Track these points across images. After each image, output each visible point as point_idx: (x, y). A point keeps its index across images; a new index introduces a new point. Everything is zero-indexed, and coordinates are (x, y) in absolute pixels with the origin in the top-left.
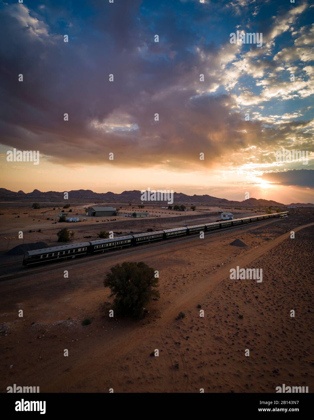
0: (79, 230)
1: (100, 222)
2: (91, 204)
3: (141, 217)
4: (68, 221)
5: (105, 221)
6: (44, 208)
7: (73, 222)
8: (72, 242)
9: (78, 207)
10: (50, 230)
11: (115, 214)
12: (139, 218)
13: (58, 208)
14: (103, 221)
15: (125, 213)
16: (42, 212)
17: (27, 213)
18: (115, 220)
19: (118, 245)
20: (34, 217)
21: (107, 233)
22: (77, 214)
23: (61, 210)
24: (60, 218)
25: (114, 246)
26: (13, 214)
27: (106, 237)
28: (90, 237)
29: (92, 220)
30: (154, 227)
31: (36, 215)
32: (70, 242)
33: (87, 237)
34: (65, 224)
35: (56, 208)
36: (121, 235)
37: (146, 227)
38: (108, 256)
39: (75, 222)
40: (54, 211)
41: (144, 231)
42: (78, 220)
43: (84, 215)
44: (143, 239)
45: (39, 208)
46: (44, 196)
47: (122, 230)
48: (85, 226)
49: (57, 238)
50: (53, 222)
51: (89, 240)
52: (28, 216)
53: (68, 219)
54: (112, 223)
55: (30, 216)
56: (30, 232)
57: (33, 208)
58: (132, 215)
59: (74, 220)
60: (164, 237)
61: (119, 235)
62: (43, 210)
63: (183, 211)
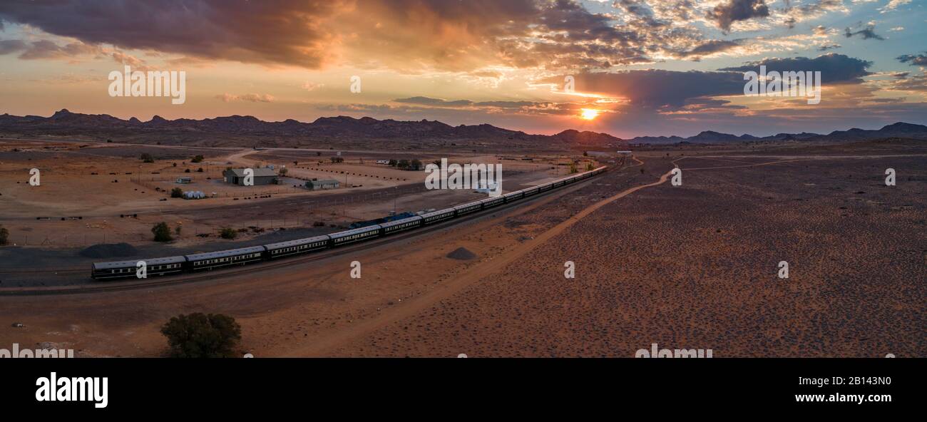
0: (197, 217)
1: (241, 201)
2: (246, 149)
3: (322, 188)
4: (185, 197)
5: (249, 198)
6: (161, 161)
7: (194, 198)
8: (175, 243)
9: (218, 158)
10: (151, 214)
11: (274, 181)
12: (318, 190)
13: (181, 161)
14: (246, 198)
15: (296, 178)
16: (152, 170)
17: (131, 171)
18: (270, 196)
19: (236, 261)
20: (138, 182)
21: (234, 232)
22: (209, 178)
23: (186, 168)
24: (173, 190)
25: (229, 262)
26: (111, 174)
27: (231, 238)
28: (207, 236)
29: (227, 196)
30: (331, 216)
31: (143, 177)
32: (172, 243)
33: (202, 236)
34: (179, 203)
35: (179, 162)
36: (261, 234)
37: (319, 215)
38: (216, 277)
39: (196, 198)
40: (173, 169)
41: (308, 226)
42: (202, 195)
43: (220, 181)
44: (286, 250)
45: (152, 162)
46: (170, 128)
47: (266, 224)
48: (210, 209)
49: (153, 235)
50: (162, 196)
51: (202, 241)
52: (129, 180)
53: (186, 193)
54: (260, 204)
55: (132, 181)
56: (122, 216)
57: (143, 160)
58: (306, 185)
59: (195, 196)
60: (331, 244)
61: (257, 235)
62: (158, 165)
63: (417, 169)
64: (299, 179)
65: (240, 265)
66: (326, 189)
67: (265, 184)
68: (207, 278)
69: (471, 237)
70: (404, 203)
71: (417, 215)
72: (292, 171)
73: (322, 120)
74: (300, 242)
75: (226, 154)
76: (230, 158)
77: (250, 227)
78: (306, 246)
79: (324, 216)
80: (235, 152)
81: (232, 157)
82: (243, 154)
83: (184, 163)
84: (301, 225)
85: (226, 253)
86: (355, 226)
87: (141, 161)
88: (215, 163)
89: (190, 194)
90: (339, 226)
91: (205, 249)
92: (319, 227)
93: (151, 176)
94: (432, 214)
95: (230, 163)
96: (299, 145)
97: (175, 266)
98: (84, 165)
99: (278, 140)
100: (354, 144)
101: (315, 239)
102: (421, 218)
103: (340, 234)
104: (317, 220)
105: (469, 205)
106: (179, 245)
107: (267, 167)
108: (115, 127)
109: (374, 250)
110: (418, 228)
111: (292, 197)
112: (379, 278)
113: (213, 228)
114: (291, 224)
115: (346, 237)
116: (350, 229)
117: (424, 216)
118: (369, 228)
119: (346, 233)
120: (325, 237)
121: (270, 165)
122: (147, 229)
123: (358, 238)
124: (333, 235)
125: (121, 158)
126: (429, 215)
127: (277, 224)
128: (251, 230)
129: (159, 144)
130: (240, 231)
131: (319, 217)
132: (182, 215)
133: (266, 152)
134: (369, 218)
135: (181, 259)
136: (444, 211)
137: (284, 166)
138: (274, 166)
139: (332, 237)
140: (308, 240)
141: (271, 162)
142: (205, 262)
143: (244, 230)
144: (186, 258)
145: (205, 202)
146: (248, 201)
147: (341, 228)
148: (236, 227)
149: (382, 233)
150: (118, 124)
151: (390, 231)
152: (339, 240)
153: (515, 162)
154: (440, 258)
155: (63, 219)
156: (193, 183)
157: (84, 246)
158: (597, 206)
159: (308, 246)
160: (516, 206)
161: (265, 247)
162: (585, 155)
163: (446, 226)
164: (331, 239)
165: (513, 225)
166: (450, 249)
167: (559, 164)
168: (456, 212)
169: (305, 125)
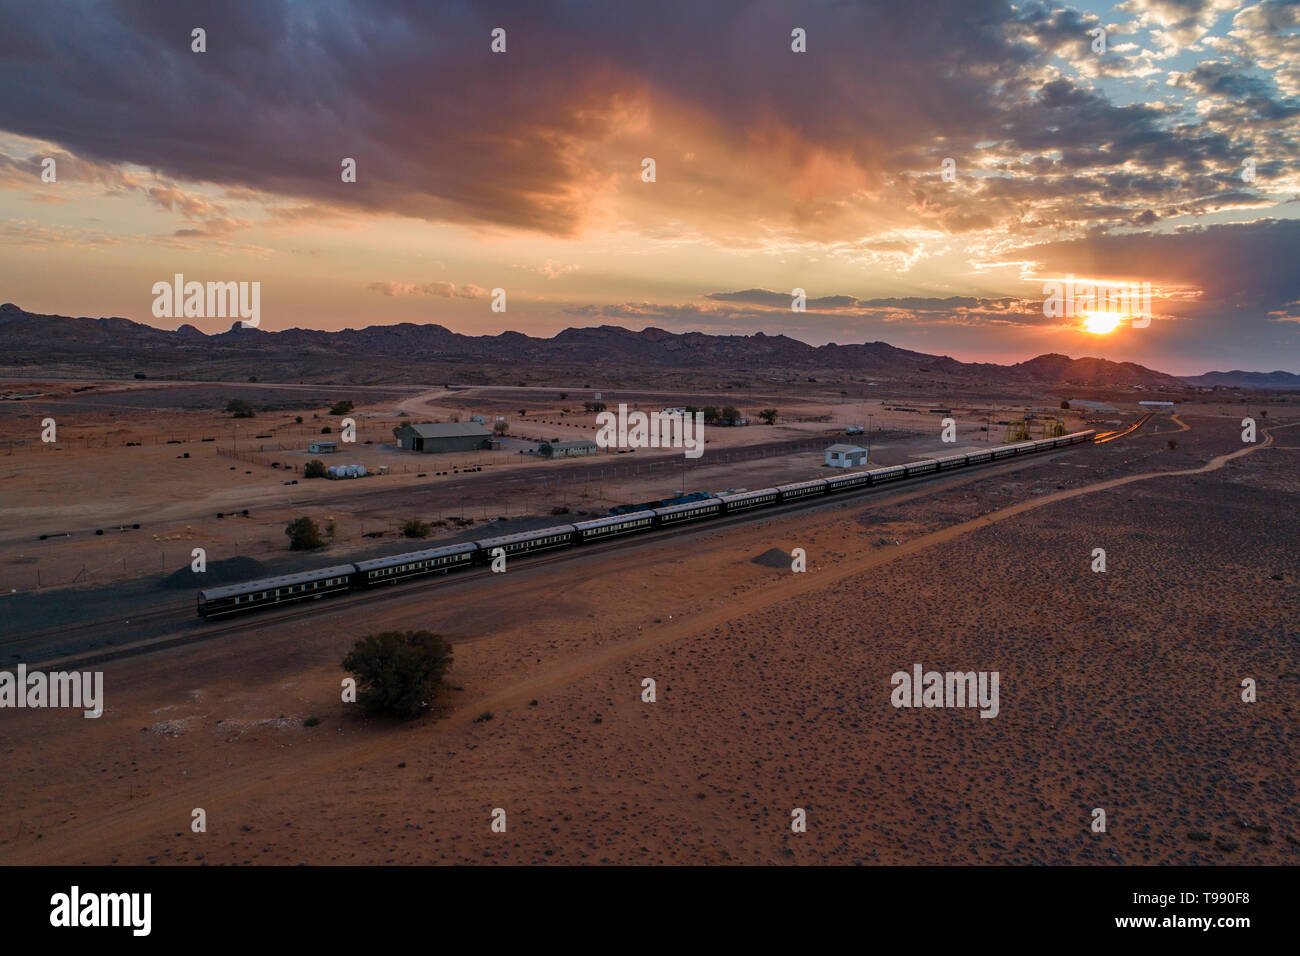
0: (358, 507)
1: (432, 479)
2: (432, 388)
3: (567, 455)
4: (331, 476)
5: (445, 473)
6: (269, 414)
7: (346, 477)
8: (328, 550)
9: (380, 406)
10: (276, 508)
11: (485, 444)
12: (560, 458)
13: (311, 414)
14: (438, 474)
15: (523, 438)
16: (257, 431)
17: (212, 436)
18: (479, 469)
19: (434, 567)
20: (234, 455)
21: (425, 526)
22: (368, 443)
23: (322, 426)
24: (307, 465)
25: (423, 570)
26: (169, 442)
27: (421, 535)
28: (380, 535)
29: (406, 471)
30: (581, 499)
31: (242, 444)
32: (323, 550)
33: (373, 535)
34: (320, 486)
35: (308, 415)
36: (469, 527)
37: (561, 498)
38: (405, 593)
39: (352, 477)
40: (298, 428)
41: (543, 515)
42: (362, 470)
43: (389, 446)
44: (509, 548)
45: (251, 415)
46: (274, 349)
47: (475, 513)
48: (379, 494)
49: (287, 540)
50: (289, 476)
51: (374, 544)
52: (215, 450)
53: (332, 468)
54: (464, 482)
55: (221, 453)
56: (220, 516)
57: (232, 414)
58: (539, 450)
59: (349, 474)
60: (577, 539)
61: (462, 529)
62: (264, 422)
63: (731, 424)
64: (529, 439)
65: (440, 574)
66: (573, 456)
67: (471, 449)
68: (392, 596)
69: (799, 535)
70: (700, 479)
71: (716, 497)
72: (517, 426)
73: (570, 334)
74: (530, 535)
75: (395, 397)
76: (404, 405)
77: (451, 519)
78: (539, 542)
79: (569, 499)
80: (412, 393)
81: (406, 402)
82: (428, 398)
83: (316, 416)
84: (531, 512)
85: (418, 555)
86: (615, 512)
87: (227, 414)
88: (376, 414)
89: (341, 470)
90: (592, 513)
91: (380, 553)
92: (561, 514)
93: (256, 443)
94: (740, 497)
95: (403, 414)
96: (530, 380)
97: (339, 581)
98: (101, 429)
99: (490, 371)
100: (628, 378)
101: (552, 531)
102: (720, 502)
103: (592, 523)
104: (557, 505)
105: (803, 484)
106: (335, 552)
107: (472, 420)
108: (147, 346)
109: (643, 548)
110: (715, 518)
111: (518, 469)
112: (645, 587)
113: (391, 522)
114: (516, 511)
115: (601, 527)
116: (606, 516)
117: (727, 499)
118: (636, 515)
119: (601, 522)
120: (568, 528)
121: (478, 417)
122: (280, 535)
123: (619, 531)
124: (582, 525)
125: (181, 410)
126: (733, 497)
127: (494, 512)
128: (452, 523)
129: (253, 380)
130: (434, 525)
131: (561, 500)
133: (469, 393)
134: (636, 501)
135: (348, 569)
136: (759, 493)
137: (502, 419)
138: (484, 418)
139: (580, 528)
140: (543, 532)
141: (480, 411)
142: (387, 572)
143: (440, 524)
144: (357, 568)
145: (367, 482)
146: (443, 478)
148: (427, 519)
149: (657, 523)
150: (151, 340)
151: (669, 521)
152: (589, 533)
153: (914, 416)
154: (741, 563)
155: (100, 533)
156: (340, 451)
157: (162, 573)
158: (1040, 502)
159: (543, 542)
160: (888, 492)
161: (477, 544)
162: (1065, 406)
163: (761, 516)
164: (577, 531)
165: (872, 520)
166: (758, 550)
167: (1000, 423)
168: (780, 495)
169: (539, 342)
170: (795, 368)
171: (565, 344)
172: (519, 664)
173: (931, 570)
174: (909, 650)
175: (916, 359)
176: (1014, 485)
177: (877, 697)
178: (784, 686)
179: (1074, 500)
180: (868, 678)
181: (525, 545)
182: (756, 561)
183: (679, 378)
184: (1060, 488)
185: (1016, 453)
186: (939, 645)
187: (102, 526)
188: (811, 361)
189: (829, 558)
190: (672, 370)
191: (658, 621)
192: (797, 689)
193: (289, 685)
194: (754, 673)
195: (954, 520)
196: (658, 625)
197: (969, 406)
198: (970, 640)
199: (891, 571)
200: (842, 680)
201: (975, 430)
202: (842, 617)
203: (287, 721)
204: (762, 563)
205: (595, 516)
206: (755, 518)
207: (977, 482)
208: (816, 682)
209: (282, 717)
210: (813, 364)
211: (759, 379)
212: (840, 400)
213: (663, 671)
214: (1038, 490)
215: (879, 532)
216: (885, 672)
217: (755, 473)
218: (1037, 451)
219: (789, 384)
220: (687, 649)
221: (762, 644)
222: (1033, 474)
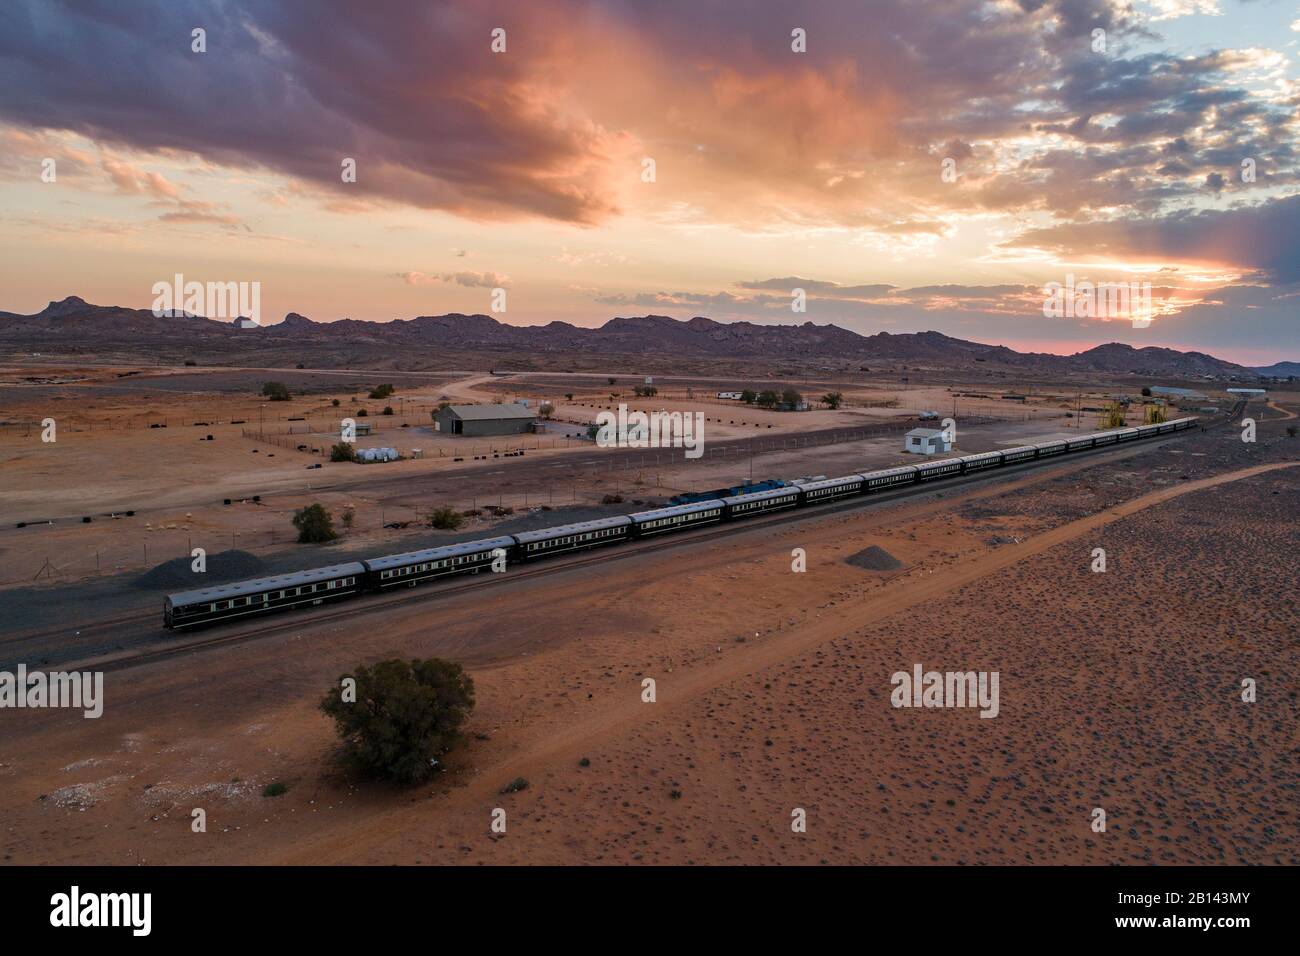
0: (384, 494)
1: (469, 463)
2: (477, 374)
4: (360, 460)
5: (484, 458)
6: (307, 398)
7: (376, 460)
8: (341, 543)
9: (421, 390)
10: (292, 494)
11: (529, 427)
13: (349, 397)
14: (477, 458)
15: (570, 422)
16: (290, 414)
17: (242, 418)
18: (522, 454)
19: (462, 566)
20: (260, 437)
21: (457, 515)
22: (405, 426)
23: (358, 409)
24: (334, 447)
25: (448, 569)
26: (196, 424)
27: (452, 527)
28: (404, 526)
29: (441, 455)
30: (635, 487)
31: (269, 427)
32: (335, 543)
33: (396, 526)
34: (347, 471)
35: (345, 399)
36: (508, 518)
37: (612, 485)
38: (425, 598)
39: (382, 461)
40: (333, 411)
41: (592, 503)
42: (393, 454)
43: (427, 430)
44: (553, 543)
45: (287, 399)
46: (324, 339)
47: (516, 501)
48: (410, 479)
49: (295, 532)
50: (313, 459)
51: (396, 536)
52: (241, 434)
53: (361, 451)
54: (505, 467)
55: (247, 435)
56: (227, 502)
57: (268, 397)
58: (588, 433)
59: (379, 457)
60: (634, 532)
61: (499, 520)
62: (298, 406)
63: (793, 408)
64: (577, 423)
65: (470, 574)
67: (514, 433)
68: (408, 602)
69: (894, 530)
70: (768, 466)
71: (792, 485)
72: (563, 410)
73: (617, 324)
74: (578, 527)
75: (439, 382)
76: (445, 390)
77: (486, 507)
78: (589, 536)
79: (621, 487)
80: (455, 379)
81: (447, 387)
82: (472, 383)
83: (354, 400)
84: (580, 501)
85: (443, 551)
86: (676, 501)
87: (263, 398)
88: (415, 398)
89: (369, 454)
90: (650, 503)
91: (400, 548)
92: (613, 503)
93: (286, 425)
94: (820, 485)
95: (444, 398)
96: (576, 368)
97: (344, 583)
98: (132, 410)
99: (536, 359)
100: (677, 367)
101: (605, 522)
102: (798, 490)
103: (652, 514)
104: (609, 493)
105: (891, 471)
106: (351, 545)
107: (516, 403)
108: (203, 336)
109: (710, 544)
110: (793, 508)
111: (565, 454)
112: (720, 594)
113: (417, 512)
114: (562, 500)
115: (662, 519)
116: (667, 506)
117: (806, 487)
118: (702, 505)
119: (661, 512)
120: (623, 520)
121: (523, 401)
122: (284, 523)
123: (682, 523)
124: (639, 516)
125: (218, 393)
127: (536, 501)
128: (488, 512)
129: (302, 367)
130: (467, 514)
131: (612, 488)
132: (353, 493)
133: (513, 378)
134: (701, 490)
135: (356, 568)
136: (840, 481)
137: (547, 402)
138: (528, 401)
139: (637, 520)
140: (594, 524)
141: (525, 396)
142: (404, 571)
143: (474, 513)
144: (366, 566)
145: (398, 466)
146: (481, 463)
147: (653, 505)
148: (460, 507)
149: (727, 515)
150: (207, 331)
151: (741, 511)
152: (648, 525)
153: (984, 402)
154: (833, 564)
155: (87, 520)
156: (372, 434)
157: (142, 569)
158: (1169, 493)
159: (594, 535)
160: (986, 481)
161: (514, 538)
162: (1146, 393)
163: (847, 507)
164: (633, 523)
165: (977, 514)
166: (851, 548)
167: (1084, 409)
168: (865, 483)
169: (585, 332)
170: (845, 357)
171: (613, 334)
172: (564, 700)
173: (1069, 577)
174: (1082, 687)
175: (969, 349)
176: (1129, 475)
177: (1062, 762)
178: (926, 741)
179: (1206, 492)
180: (1040, 730)
181: (572, 540)
182: (851, 561)
183: (728, 366)
184: (1184, 478)
185: (1118, 441)
186: (1119, 681)
187: (92, 512)
188: (862, 350)
189: (939, 559)
190: (720, 359)
191: (742, 640)
192: (946, 746)
193: (258, 727)
194: (881, 720)
195: (1075, 514)
196: (741, 646)
197: (1042, 393)
198: (1158, 673)
199: (1020, 576)
200: (1006, 732)
201: (1060, 416)
202: (976, 636)
203: (240, 786)
204: (859, 564)
205: (653, 506)
206: (839, 509)
207: (1085, 470)
208: (970, 734)
209: (235, 780)
210: (864, 353)
211: (809, 368)
212: (902, 387)
213: (757, 714)
214: (1160, 481)
215: (989, 527)
216: (1061, 721)
217: (828, 460)
218: (1140, 437)
219: (841, 372)
220: (784, 680)
221: (881, 673)
222: (1146, 462)
